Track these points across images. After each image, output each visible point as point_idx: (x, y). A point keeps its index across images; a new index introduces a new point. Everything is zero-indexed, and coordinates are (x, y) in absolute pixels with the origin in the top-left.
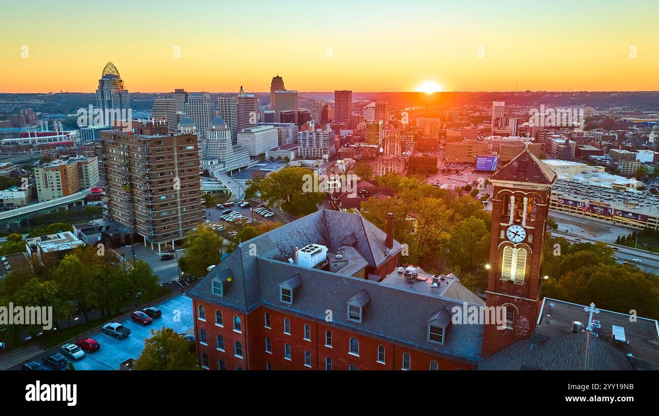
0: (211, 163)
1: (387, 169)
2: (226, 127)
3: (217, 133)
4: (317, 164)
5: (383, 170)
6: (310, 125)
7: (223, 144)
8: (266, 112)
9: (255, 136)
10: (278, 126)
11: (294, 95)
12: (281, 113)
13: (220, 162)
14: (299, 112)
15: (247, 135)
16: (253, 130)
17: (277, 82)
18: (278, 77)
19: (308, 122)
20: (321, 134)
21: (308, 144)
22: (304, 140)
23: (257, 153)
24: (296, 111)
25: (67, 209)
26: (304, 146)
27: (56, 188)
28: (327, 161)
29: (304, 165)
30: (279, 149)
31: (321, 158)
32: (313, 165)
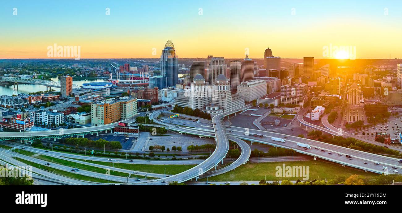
0: (214, 109)
2: (227, 82)
3: (220, 86)
4: (296, 111)
5: (351, 118)
6: (289, 80)
7: (224, 94)
8: (260, 69)
9: (250, 88)
10: (267, 79)
11: (278, 59)
12: (270, 71)
13: (220, 108)
14: (281, 70)
15: (244, 87)
16: (248, 84)
17: (268, 52)
18: (268, 49)
19: (287, 77)
20: (298, 87)
21: (288, 94)
22: (285, 92)
23: (251, 100)
24: (279, 69)
25: (98, 135)
26: (285, 96)
27: (101, 118)
28: (302, 107)
29: (285, 112)
30: (266, 97)
31: (298, 106)
32: (292, 111)
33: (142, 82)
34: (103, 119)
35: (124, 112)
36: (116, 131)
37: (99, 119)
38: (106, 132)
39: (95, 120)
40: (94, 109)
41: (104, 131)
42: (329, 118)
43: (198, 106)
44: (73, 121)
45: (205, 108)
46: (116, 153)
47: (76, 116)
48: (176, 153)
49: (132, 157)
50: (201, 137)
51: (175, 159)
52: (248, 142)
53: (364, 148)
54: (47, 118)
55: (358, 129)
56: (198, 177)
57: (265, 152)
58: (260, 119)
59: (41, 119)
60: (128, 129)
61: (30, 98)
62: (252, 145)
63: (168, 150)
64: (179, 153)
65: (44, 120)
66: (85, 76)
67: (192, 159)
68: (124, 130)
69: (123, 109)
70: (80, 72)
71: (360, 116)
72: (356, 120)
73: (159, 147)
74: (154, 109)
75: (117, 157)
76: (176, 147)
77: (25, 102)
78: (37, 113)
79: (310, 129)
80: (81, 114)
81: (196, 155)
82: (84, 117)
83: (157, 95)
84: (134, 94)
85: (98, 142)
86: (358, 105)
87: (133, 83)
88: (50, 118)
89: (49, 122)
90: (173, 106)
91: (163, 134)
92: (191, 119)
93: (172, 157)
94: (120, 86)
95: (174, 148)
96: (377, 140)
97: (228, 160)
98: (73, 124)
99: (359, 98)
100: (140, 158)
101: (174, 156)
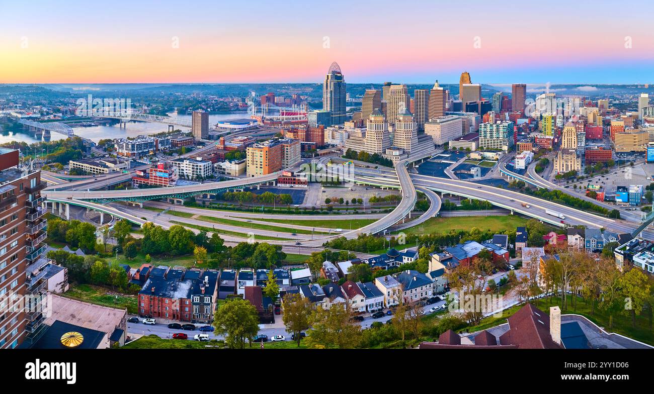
1: (567, 166)
3: (403, 124)
4: (497, 157)
5: (563, 167)
6: (491, 116)
7: (408, 135)
8: (455, 101)
9: (441, 126)
10: (463, 115)
12: (467, 103)
13: (404, 153)
14: (482, 102)
15: (433, 125)
16: (439, 120)
18: (466, 73)
19: (489, 112)
20: (501, 126)
21: (488, 135)
22: (485, 131)
23: (441, 143)
24: (479, 101)
25: (258, 189)
26: (485, 137)
27: (259, 166)
28: (506, 152)
29: (485, 158)
30: (462, 138)
31: (501, 150)
32: (493, 157)
33: (296, 118)
34: (261, 168)
35: (286, 158)
36: (279, 183)
37: (257, 167)
38: (268, 185)
39: (251, 170)
40: (250, 154)
41: (265, 184)
42: (537, 165)
43: (377, 149)
44: (222, 172)
45: (385, 153)
46: (289, 209)
47: (226, 165)
48: (357, 206)
49: (306, 212)
50: (382, 187)
51: (357, 213)
52: (439, 193)
53: (569, 203)
54: (191, 169)
55: (570, 182)
56: (386, 230)
57: (458, 206)
58: (453, 167)
59: (183, 170)
60: (295, 179)
61: (157, 143)
62: (442, 197)
63: (347, 203)
64: (360, 207)
65: (186, 171)
66: (214, 110)
67: (375, 212)
68: (290, 181)
69: (285, 154)
70: (207, 104)
71: (574, 164)
72: (570, 169)
73: (336, 200)
74: (321, 155)
75: (290, 212)
76: (357, 200)
77: (150, 148)
78: (177, 162)
79: (513, 179)
80: (233, 163)
81: (379, 208)
82: (237, 165)
83: (323, 136)
84: (290, 135)
85: (264, 196)
86: (574, 149)
87: (285, 120)
88: (195, 167)
89: (194, 174)
90: (345, 151)
91: (338, 186)
92: (368, 167)
93: (353, 211)
94: (268, 124)
95: (354, 201)
96: (587, 195)
97: (415, 213)
98: (223, 176)
99: (576, 140)
100: (318, 213)
101: (355, 210)
